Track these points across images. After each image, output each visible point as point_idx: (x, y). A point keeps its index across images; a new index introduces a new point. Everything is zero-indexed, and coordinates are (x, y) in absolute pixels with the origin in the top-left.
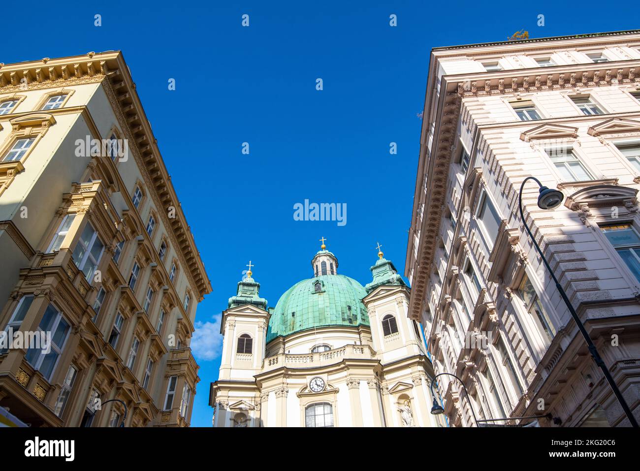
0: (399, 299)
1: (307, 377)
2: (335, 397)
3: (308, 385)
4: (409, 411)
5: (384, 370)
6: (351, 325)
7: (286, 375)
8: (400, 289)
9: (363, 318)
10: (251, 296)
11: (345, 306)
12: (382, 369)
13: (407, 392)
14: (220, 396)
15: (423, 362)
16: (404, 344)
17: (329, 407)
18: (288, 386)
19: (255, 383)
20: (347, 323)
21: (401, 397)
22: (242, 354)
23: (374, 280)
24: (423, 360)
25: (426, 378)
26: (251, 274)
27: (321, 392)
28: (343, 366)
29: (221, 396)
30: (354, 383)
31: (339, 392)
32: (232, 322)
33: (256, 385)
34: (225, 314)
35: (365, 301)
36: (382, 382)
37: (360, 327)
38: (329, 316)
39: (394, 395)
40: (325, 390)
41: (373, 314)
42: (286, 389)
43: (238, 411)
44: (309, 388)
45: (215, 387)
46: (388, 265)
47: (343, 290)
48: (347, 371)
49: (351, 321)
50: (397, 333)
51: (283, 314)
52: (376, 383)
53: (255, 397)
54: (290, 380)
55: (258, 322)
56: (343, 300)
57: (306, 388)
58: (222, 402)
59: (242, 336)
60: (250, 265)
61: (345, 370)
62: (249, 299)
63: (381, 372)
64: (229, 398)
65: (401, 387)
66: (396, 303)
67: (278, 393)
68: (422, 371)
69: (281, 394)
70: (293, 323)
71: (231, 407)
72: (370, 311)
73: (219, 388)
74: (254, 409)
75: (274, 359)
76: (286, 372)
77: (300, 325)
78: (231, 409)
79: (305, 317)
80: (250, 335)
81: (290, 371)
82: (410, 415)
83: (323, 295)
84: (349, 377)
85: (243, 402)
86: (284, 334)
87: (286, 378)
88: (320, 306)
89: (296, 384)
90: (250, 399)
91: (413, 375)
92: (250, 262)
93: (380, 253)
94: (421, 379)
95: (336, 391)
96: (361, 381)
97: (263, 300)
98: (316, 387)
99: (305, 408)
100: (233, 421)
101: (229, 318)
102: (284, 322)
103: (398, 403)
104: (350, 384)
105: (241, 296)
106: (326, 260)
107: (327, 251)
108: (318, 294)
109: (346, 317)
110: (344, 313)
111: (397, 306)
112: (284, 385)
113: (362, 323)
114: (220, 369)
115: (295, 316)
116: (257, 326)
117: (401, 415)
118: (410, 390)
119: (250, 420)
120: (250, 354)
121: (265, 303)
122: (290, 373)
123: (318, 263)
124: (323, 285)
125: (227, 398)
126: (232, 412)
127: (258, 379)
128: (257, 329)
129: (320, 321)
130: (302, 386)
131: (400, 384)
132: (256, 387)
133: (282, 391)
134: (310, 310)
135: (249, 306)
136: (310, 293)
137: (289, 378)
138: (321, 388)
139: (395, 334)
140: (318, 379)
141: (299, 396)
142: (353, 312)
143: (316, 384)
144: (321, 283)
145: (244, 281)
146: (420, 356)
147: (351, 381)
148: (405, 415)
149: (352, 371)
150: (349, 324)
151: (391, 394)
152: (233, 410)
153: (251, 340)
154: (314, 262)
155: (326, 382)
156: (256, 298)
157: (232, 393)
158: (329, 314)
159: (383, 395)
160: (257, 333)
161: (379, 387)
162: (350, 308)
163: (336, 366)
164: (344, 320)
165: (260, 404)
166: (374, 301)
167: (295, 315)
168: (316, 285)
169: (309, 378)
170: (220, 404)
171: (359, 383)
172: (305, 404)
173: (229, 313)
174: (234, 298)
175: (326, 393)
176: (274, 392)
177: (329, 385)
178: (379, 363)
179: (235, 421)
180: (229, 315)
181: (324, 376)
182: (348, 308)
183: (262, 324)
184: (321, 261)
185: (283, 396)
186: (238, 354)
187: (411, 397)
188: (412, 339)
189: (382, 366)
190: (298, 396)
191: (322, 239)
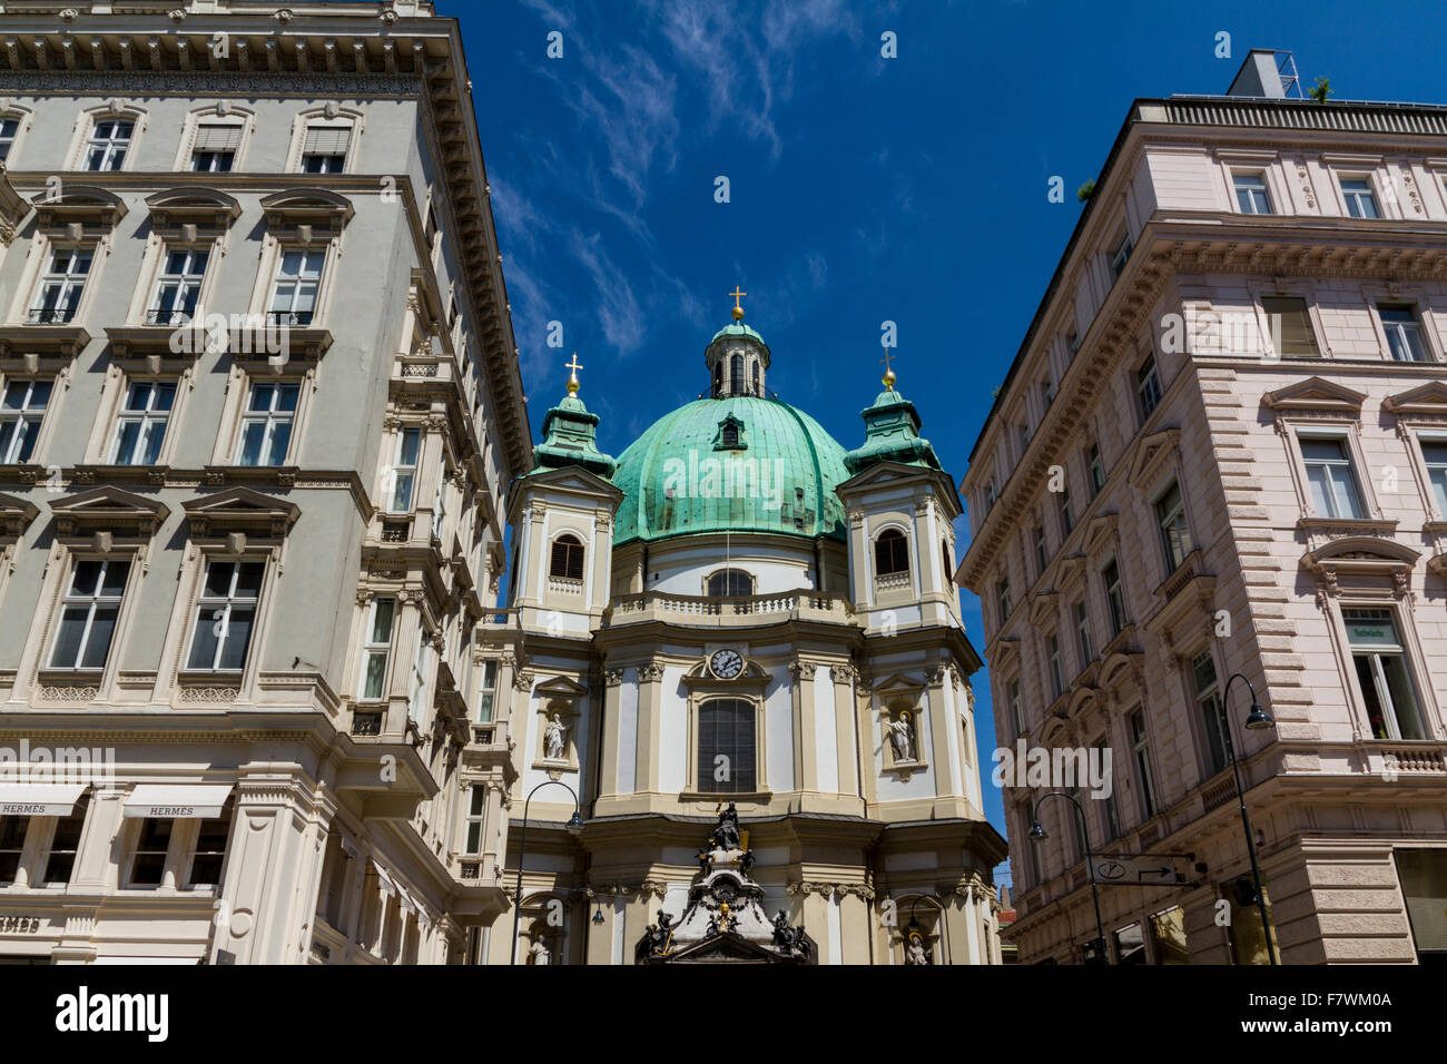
0: (921, 500)
1: (707, 645)
3: (706, 662)
4: (908, 733)
5: (868, 646)
6: (801, 533)
9: (828, 519)
10: (578, 444)
11: (789, 487)
12: (864, 644)
13: (910, 697)
15: (953, 641)
16: (918, 597)
17: (748, 711)
18: (663, 658)
19: (590, 644)
20: (791, 528)
21: (894, 705)
22: (561, 578)
23: (869, 442)
26: (579, 389)
27: (733, 681)
28: (785, 632)
30: (803, 667)
32: (539, 506)
34: (524, 486)
35: (843, 492)
36: (860, 670)
37: (821, 541)
38: (753, 507)
39: (883, 698)
40: (741, 677)
41: (856, 523)
42: (658, 665)
43: (554, 697)
44: (709, 669)
46: (904, 412)
49: (800, 522)
50: (905, 572)
52: (849, 674)
53: (589, 672)
54: (668, 648)
55: (596, 508)
56: (786, 472)
57: (702, 669)
59: (560, 539)
60: (574, 366)
61: (789, 641)
62: (574, 454)
63: (860, 648)
64: (535, 670)
65: (899, 685)
67: (645, 672)
69: (650, 676)
74: (588, 693)
77: (686, 521)
78: (539, 691)
79: (697, 503)
80: (579, 537)
81: (671, 631)
82: (910, 740)
84: (797, 657)
85: (564, 679)
86: (648, 537)
87: (661, 642)
89: (681, 657)
90: (581, 674)
91: (927, 664)
92: (575, 357)
94: (942, 675)
95: (766, 682)
96: (817, 668)
97: (607, 458)
99: (699, 707)
100: (543, 717)
101: (531, 497)
104: (796, 672)
105: (557, 445)
106: (742, 353)
107: (749, 331)
108: (730, 451)
109: (791, 515)
110: (786, 504)
112: (656, 658)
113: (825, 531)
115: (673, 499)
116: (595, 518)
117: (891, 738)
118: (917, 694)
119: (579, 716)
120: (579, 582)
121: (611, 465)
122: (670, 634)
123: (725, 357)
124: (743, 430)
125: (531, 669)
127: (600, 638)
128: (595, 525)
129: (732, 517)
130: (691, 663)
133: (654, 670)
135: (576, 472)
136: (710, 446)
137: (667, 644)
138: (734, 673)
139: (900, 574)
140: (729, 653)
141: (689, 682)
142: (805, 502)
144: (739, 428)
145: (563, 406)
146: (949, 630)
147: (800, 665)
148: (901, 739)
149: (802, 644)
150: (796, 531)
152: (543, 694)
153: (582, 549)
155: (745, 661)
156: (591, 452)
157: (540, 659)
158: (754, 504)
159: (862, 698)
160: (593, 534)
161: (854, 681)
162: (800, 496)
164: (785, 520)
166: (863, 493)
168: (726, 429)
169: (709, 650)
171: (813, 671)
172: (698, 704)
173: (531, 483)
174: (541, 448)
175: (744, 682)
177: (752, 668)
178: (861, 633)
179: (547, 715)
180: (532, 488)
181: (743, 648)
182: (796, 493)
183: (605, 516)
184: (731, 353)
185: (653, 678)
186: (554, 578)
187: (916, 707)
189: (866, 638)
190: (684, 683)
191: (735, 292)
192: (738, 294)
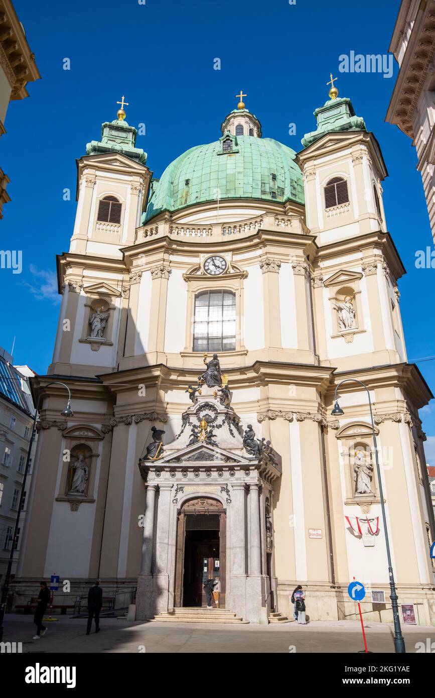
0: (357, 154)
1: (201, 255)
2: (242, 284)
3: (202, 266)
4: (351, 310)
5: (320, 254)
6: (274, 199)
7: (169, 250)
8: (361, 137)
9: (294, 192)
10: (121, 144)
11: (267, 173)
12: (317, 252)
13: (351, 285)
14: (70, 275)
15: (383, 244)
16: (356, 217)
17: (231, 296)
18: (171, 264)
19: (122, 262)
20: (268, 197)
21: (340, 292)
22: (105, 223)
23: (319, 128)
24: (384, 240)
25: (385, 265)
26: (124, 117)
27: (221, 275)
28: (256, 241)
29: (73, 275)
30: (272, 265)
31: (248, 277)
32: (92, 177)
33: (124, 264)
34: (81, 165)
35: (301, 158)
36: (314, 271)
37: (288, 203)
38: (242, 185)
39: (331, 288)
40: (226, 273)
41: (310, 177)
42: (167, 268)
43: (97, 297)
44: (202, 270)
45: (62, 262)
46: (344, 106)
47: (267, 153)
48: (263, 249)
49: (274, 194)
50: (347, 204)
51: (172, 183)
52: (305, 268)
53: (122, 281)
54: (173, 258)
55: (131, 181)
56: (265, 165)
57: (198, 269)
58: (72, 283)
59: (105, 199)
60: (123, 103)
61: (260, 248)
62: (118, 147)
63: (314, 256)
64: (84, 279)
65: (343, 278)
66: (350, 160)
67: (156, 272)
68: (381, 256)
69: (159, 274)
70: (187, 195)
71: (87, 290)
72: (308, 174)
73: (69, 264)
74: (120, 296)
75: (152, 229)
76: (170, 246)
77: (197, 197)
78: (86, 292)
79: (204, 186)
80: (118, 198)
81: (175, 244)
82: (352, 315)
83: (234, 156)
84: (265, 257)
85: (104, 285)
86: (172, 209)
87: (168, 253)
88: (229, 172)
89: (183, 263)
90: (116, 283)
91: (364, 260)
92: (123, 98)
93: (333, 90)
94: (376, 267)
95: (243, 276)
96: (282, 264)
97: (140, 151)
98: (212, 267)
99: (195, 295)
100: (88, 309)
101: (86, 171)
102: (173, 194)
103: (336, 299)
104: (266, 266)
105: (106, 143)
106: (243, 123)
108: (226, 155)
109: (268, 190)
110: (264, 183)
111: (351, 164)
112: (165, 263)
113: (291, 197)
114: (71, 240)
115: (190, 185)
116: (129, 187)
117: (337, 315)
118: (357, 282)
119: (114, 309)
120: (118, 225)
121: (143, 156)
122: (174, 246)
123: (232, 127)
124: (237, 144)
125: (81, 278)
126: (87, 297)
127: (126, 254)
128: (129, 191)
129: (227, 191)
130: (190, 266)
131: (343, 272)
132: (124, 267)
133: (162, 270)
134: (213, 176)
135: (118, 157)
136: (215, 153)
137: (173, 254)
138: (221, 271)
139: (343, 205)
140: (217, 258)
141: (188, 279)
142: (279, 183)
143: (214, 265)
144: (234, 140)
145: (114, 122)
146: (380, 234)
147: (267, 261)
148: (345, 314)
149: (269, 248)
150: (271, 199)
151: (326, 286)
152: (89, 295)
153: (120, 205)
154: (226, 127)
155: (228, 263)
156: (130, 148)
157: (87, 273)
158: (242, 183)
159: (314, 288)
160: (129, 196)
161: (310, 276)
162: (274, 178)
163: (245, 242)
164: (263, 192)
165: (129, 289)
166: (315, 157)
167: (190, 183)
168: (224, 142)
169: (203, 257)
170: (70, 285)
171: (279, 266)
172: (195, 290)
173: (86, 162)
174: (94, 143)
175: (227, 277)
176: (149, 272)
177: (234, 267)
178: (314, 242)
179: (92, 309)
180: (86, 166)
181: (228, 256)
182: (271, 177)
183: (137, 185)
184: (236, 124)
185: (163, 276)
186: (100, 222)
187: (356, 291)
188: (369, 211)
189: (318, 248)
190: (185, 280)
191: (240, 95)
192: (241, 96)
